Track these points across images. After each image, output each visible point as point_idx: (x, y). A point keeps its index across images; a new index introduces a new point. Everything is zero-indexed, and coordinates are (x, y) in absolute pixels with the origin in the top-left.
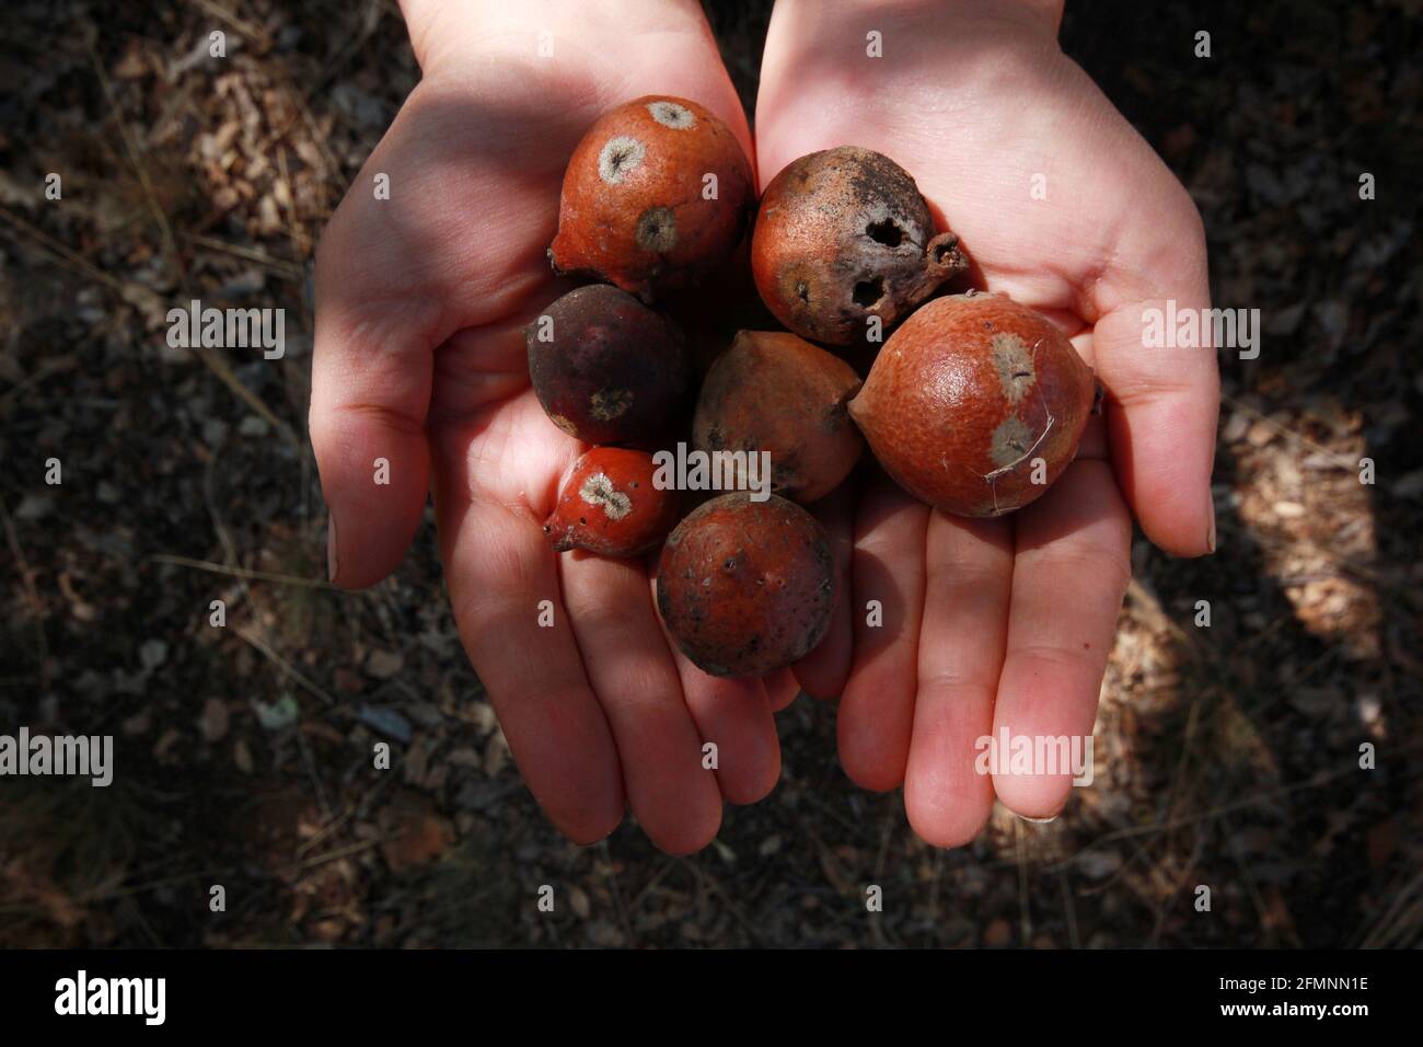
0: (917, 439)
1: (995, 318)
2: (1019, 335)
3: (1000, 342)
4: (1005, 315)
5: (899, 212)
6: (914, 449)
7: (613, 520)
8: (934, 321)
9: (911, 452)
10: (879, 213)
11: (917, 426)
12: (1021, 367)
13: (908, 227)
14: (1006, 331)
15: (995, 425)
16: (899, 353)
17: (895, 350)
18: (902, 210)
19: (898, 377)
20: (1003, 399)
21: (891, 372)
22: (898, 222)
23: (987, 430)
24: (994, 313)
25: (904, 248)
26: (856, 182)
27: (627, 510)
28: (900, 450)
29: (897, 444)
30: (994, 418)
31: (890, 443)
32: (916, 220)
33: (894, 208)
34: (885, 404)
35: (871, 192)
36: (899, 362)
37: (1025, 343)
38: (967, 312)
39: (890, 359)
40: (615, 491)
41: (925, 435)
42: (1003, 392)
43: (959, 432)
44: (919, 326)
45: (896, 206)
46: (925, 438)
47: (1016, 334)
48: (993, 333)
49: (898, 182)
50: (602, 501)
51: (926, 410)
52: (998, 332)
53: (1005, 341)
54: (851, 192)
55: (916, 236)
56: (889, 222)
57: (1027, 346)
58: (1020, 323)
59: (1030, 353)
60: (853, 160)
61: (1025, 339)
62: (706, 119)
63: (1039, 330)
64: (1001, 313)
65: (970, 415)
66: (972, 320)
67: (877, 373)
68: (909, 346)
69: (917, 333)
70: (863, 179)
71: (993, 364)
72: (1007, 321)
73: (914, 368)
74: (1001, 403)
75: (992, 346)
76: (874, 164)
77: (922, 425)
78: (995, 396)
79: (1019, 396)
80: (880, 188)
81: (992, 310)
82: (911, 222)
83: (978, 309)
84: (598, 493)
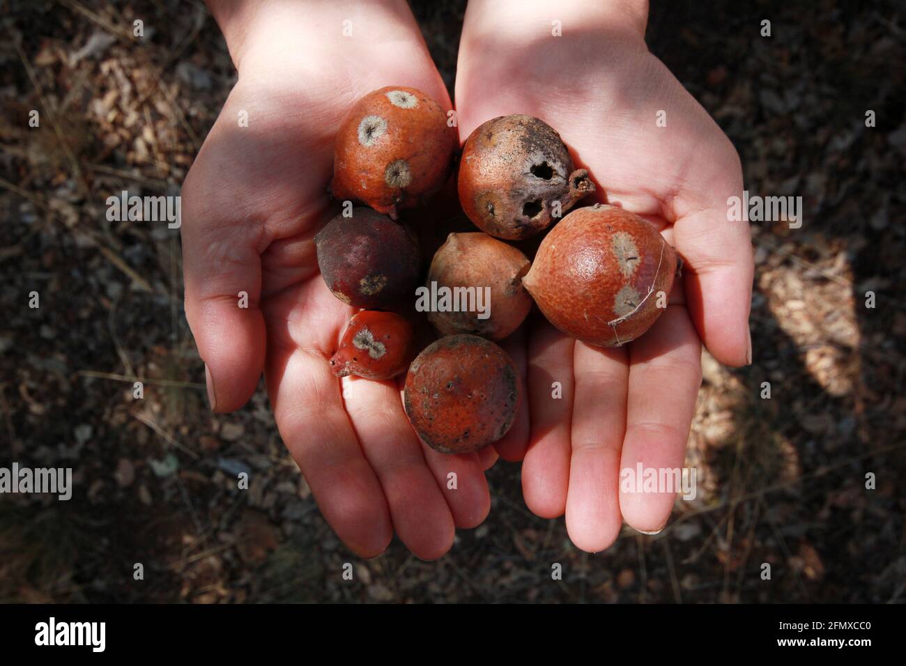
0: (567, 301)
1: (613, 223)
2: (629, 233)
3: (617, 238)
4: (620, 220)
5: (551, 158)
6: (566, 308)
7: (374, 360)
8: (575, 226)
9: (564, 310)
10: (538, 159)
11: (567, 294)
12: (631, 254)
13: (557, 166)
14: (621, 231)
15: (616, 292)
16: (553, 247)
17: (550, 244)
18: (552, 156)
19: (554, 262)
20: (621, 275)
21: (549, 259)
22: (551, 164)
23: (612, 294)
24: (612, 219)
25: (555, 180)
26: (523, 139)
27: (383, 353)
28: (557, 308)
29: (554, 305)
30: (616, 287)
31: (550, 304)
32: (562, 162)
33: (547, 154)
34: (546, 279)
35: (533, 145)
36: (553, 253)
37: (633, 238)
38: (595, 219)
39: (548, 250)
40: (375, 341)
41: (573, 298)
42: (621, 270)
43: (594, 297)
44: (565, 229)
45: (549, 153)
46: (572, 301)
47: (627, 233)
48: (613, 233)
49: (549, 138)
50: (367, 347)
51: (572, 283)
52: (615, 232)
53: (620, 238)
54: (520, 146)
55: (562, 172)
56: (545, 164)
57: (634, 240)
58: (629, 225)
59: (636, 244)
60: (521, 124)
61: (633, 235)
62: (424, 100)
63: (641, 229)
64: (617, 219)
65: (600, 286)
66: (599, 224)
67: (540, 259)
68: (559, 242)
69: (564, 234)
70: (527, 136)
71: (614, 253)
72: (620, 225)
73: (564, 257)
74: (619, 277)
75: (612, 241)
76: (534, 127)
77: (570, 293)
78: (616, 273)
79: (630, 272)
80: (539, 142)
81: (610, 218)
82: (559, 164)
83: (602, 217)
84: (365, 342)
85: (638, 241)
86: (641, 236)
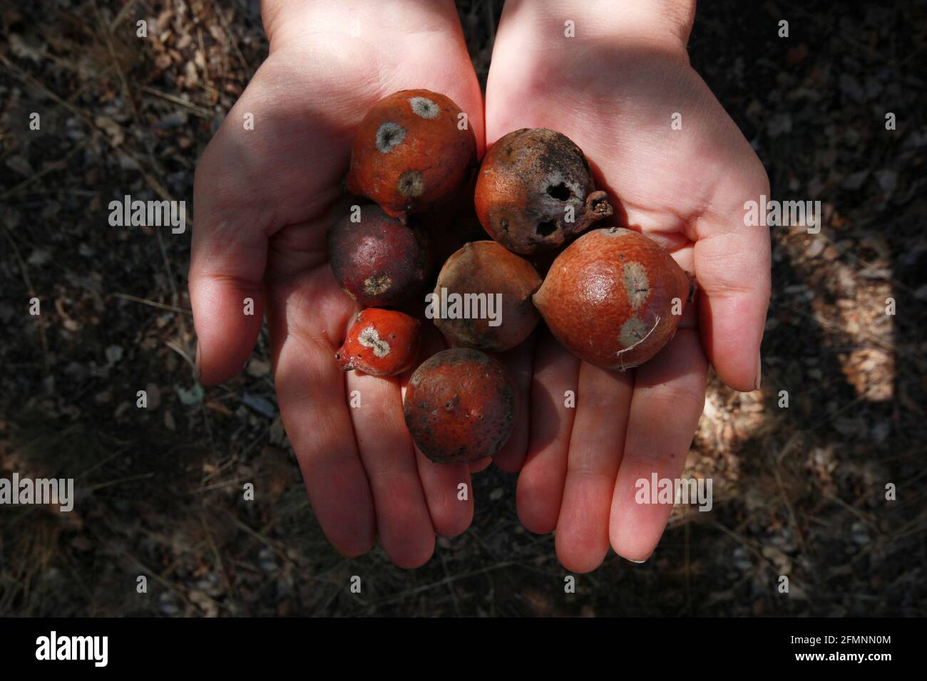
0: (574, 326)
1: (626, 251)
2: (642, 263)
3: (629, 268)
5: (569, 178)
6: (572, 332)
7: (379, 358)
8: (588, 250)
9: (570, 333)
10: (555, 179)
11: (574, 319)
12: (641, 285)
13: (574, 187)
14: (633, 261)
15: (623, 322)
16: (565, 269)
17: (562, 266)
18: (571, 176)
19: (564, 285)
20: (629, 306)
21: (559, 281)
22: (569, 184)
23: (618, 325)
24: (626, 247)
25: (572, 201)
26: (542, 158)
27: (387, 352)
28: (564, 330)
29: (561, 327)
30: (622, 318)
31: (557, 325)
32: (581, 183)
33: (566, 176)
34: (555, 301)
35: (552, 165)
36: (564, 275)
37: (645, 269)
38: (609, 246)
39: (559, 271)
40: (380, 339)
41: (579, 324)
42: (629, 301)
43: (600, 325)
44: (578, 252)
45: (568, 174)
46: (578, 326)
47: (639, 263)
48: (626, 262)
49: (570, 157)
50: (372, 345)
51: (581, 310)
52: (628, 261)
53: (632, 268)
54: (538, 165)
55: (579, 193)
56: (562, 185)
57: (646, 271)
58: (642, 254)
59: (648, 276)
60: (542, 141)
61: (645, 266)
62: (447, 110)
63: (654, 259)
64: (632, 246)
65: (607, 315)
66: (612, 251)
67: (551, 279)
68: (571, 265)
69: (577, 257)
70: (547, 155)
71: (624, 283)
72: (634, 254)
73: (574, 282)
74: (627, 308)
75: (623, 270)
76: (556, 145)
77: (578, 318)
78: (624, 304)
79: (639, 304)
80: (558, 162)
81: (625, 245)
82: (577, 185)
83: (616, 243)
84: (370, 340)
85: (649, 272)
86: (653, 267)
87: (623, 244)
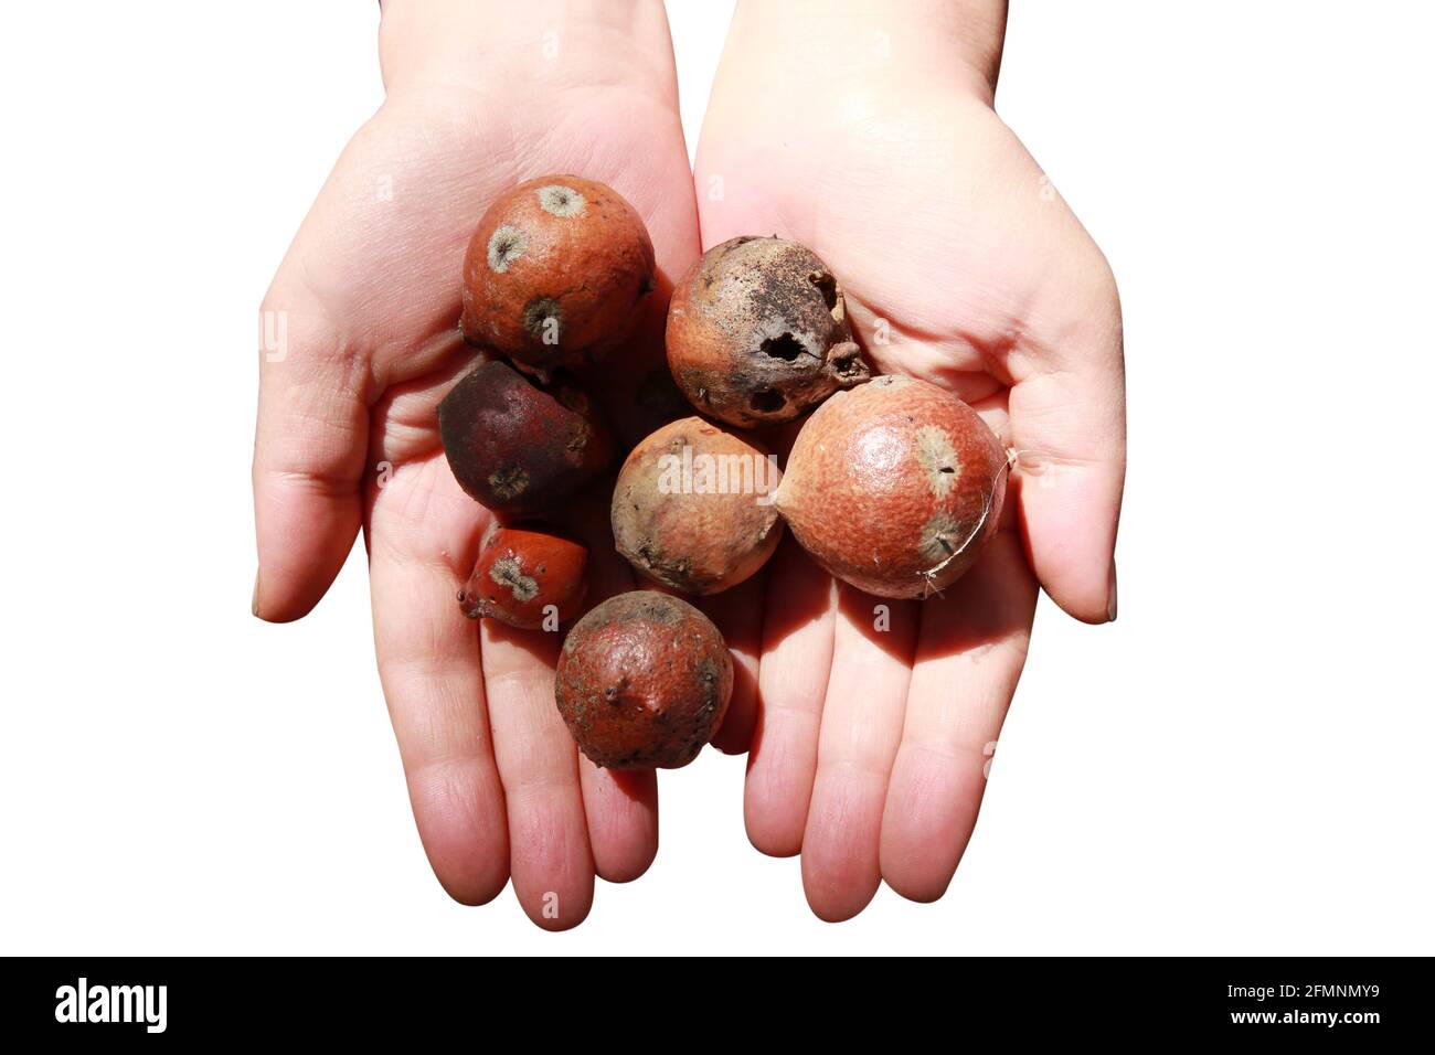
0: (847, 536)
1: (917, 411)
2: (943, 427)
3: (924, 436)
4: (926, 405)
5: (797, 326)
6: (844, 545)
7: (521, 602)
8: (856, 415)
9: (841, 548)
10: (775, 329)
11: (847, 524)
12: (947, 461)
13: (806, 339)
14: (929, 425)
15: (924, 522)
16: (822, 448)
17: (817, 442)
18: (801, 323)
19: (824, 473)
20: (931, 495)
21: (815, 466)
22: (797, 336)
23: (917, 527)
24: (914, 405)
25: (802, 361)
26: (756, 297)
27: (534, 593)
28: (829, 545)
29: (825, 539)
30: (923, 515)
31: (817, 537)
32: (818, 331)
33: (793, 322)
34: (811, 499)
35: (770, 307)
36: (823, 457)
37: (948, 436)
38: (888, 405)
39: (813, 452)
40: (523, 574)
41: (855, 531)
42: (931, 489)
43: (890, 530)
44: (839, 417)
45: (796, 320)
46: (856, 535)
47: (938, 427)
48: (917, 427)
49: (800, 292)
50: (509, 583)
51: (856, 508)
52: (921, 426)
53: (929, 436)
54: (748, 308)
55: (815, 349)
56: (787, 336)
57: (950, 439)
58: (940, 413)
59: (953, 446)
61: (949, 431)
62: (597, 203)
63: (958, 418)
64: (921, 405)
65: (900, 513)
66: (894, 412)
67: (799, 465)
68: (831, 440)
69: (840, 426)
70: (763, 291)
71: (920, 460)
72: (928, 413)
73: (841, 465)
74: (929, 499)
75: (916, 441)
76: (780, 272)
77: (852, 523)
78: (924, 493)
79: (946, 491)
80: (780, 302)
81: (913, 401)
82: (811, 335)
83: (899, 400)
84: (507, 576)
85: (955, 440)
86: (960, 432)
87: (908, 399)
